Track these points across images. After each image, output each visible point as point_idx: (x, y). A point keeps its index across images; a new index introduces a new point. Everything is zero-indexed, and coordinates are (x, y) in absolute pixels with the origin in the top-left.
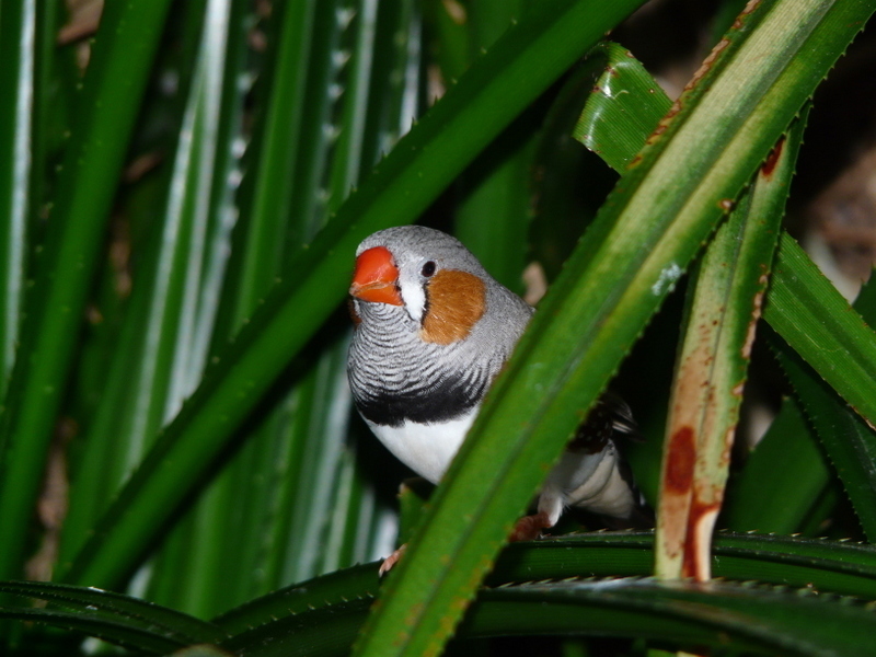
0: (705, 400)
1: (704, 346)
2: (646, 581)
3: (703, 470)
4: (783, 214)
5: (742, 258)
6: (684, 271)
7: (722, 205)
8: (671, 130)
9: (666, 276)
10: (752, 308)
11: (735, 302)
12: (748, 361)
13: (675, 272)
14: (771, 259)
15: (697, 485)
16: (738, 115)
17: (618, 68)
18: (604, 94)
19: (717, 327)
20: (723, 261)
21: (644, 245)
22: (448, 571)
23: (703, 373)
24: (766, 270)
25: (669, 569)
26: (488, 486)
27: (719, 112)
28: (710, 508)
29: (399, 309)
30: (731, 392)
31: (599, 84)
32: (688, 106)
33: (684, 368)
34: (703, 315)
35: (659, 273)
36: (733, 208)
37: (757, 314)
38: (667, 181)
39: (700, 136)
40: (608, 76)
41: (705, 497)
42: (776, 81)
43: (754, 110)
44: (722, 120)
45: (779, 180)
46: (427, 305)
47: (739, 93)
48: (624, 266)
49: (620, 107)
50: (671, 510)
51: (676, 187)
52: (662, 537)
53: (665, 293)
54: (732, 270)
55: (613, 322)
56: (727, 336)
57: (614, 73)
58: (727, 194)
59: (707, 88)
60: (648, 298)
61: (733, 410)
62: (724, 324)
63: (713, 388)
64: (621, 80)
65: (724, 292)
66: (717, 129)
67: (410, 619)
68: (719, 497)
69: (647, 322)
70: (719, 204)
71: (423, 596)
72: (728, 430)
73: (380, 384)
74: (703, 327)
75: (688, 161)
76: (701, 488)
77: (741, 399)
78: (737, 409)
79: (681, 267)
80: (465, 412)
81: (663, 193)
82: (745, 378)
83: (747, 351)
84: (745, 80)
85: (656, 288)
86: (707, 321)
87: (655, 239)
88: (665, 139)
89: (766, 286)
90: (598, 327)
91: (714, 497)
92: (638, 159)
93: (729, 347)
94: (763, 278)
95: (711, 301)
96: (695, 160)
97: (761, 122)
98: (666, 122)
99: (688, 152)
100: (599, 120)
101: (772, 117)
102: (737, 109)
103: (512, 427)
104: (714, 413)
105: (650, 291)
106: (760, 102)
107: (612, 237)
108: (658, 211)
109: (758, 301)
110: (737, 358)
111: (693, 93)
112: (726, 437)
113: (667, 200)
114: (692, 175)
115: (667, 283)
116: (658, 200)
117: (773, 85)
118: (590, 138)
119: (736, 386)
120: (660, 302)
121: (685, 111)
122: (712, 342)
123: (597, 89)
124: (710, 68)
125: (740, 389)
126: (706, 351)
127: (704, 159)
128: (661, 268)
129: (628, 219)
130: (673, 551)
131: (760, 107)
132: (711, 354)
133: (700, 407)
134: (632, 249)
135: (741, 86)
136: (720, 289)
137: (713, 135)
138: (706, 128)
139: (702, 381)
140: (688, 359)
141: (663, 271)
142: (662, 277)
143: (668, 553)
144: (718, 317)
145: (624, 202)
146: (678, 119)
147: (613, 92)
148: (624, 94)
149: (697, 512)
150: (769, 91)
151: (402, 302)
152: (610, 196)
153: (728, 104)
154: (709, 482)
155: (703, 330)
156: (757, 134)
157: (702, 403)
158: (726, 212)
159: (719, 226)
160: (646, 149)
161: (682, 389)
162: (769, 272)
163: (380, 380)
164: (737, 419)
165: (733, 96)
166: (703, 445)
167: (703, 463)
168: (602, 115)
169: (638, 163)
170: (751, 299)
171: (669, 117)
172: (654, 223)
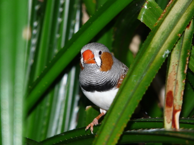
0: (175, 84)
1: (174, 70)
2: (162, 129)
3: (176, 101)
4: (193, 37)
5: (183, 48)
6: (170, 52)
7: (179, 35)
8: (164, 17)
9: (166, 53)
10: (186, 61)
11: (182, 59)
12: (186, 74)
13: (168, 52)
14: (190, 48)
15: (175, 105)
16: (181, 13)
17: (148, 1)
18: (145, 8)
19: (177, 66)
20: (177, 49)
21: (159, 45)
22: (115, 127)
23: (174, 77)
24: (189, 51)
25: (168, 126)
26: (124, 106)
27: (176, 12)
28: (178, 111)
29: (95, 64)
30: (182, 81)
31: (144, 5)
32: (168, 11)
33: (169, 76)
34: (173, 63)
35: (164, 52)
36: (181, 36)
37: (187, 62)
38: (164, 29)
39: (172, 18)
40: (146, 3)
41: (177, 108)
42: (190, 4)
43: (185, 12)
44: (177, 14)
45: (191, 29)
46: (102, 62)
47: (181, 7)
48: (155, 51)
49: (149, 11)
50: (168, 111)
51: (166, 31)
52: (166, 118)
53: (166, 57)
54: (180, 52)
55: (153, 64)
56: (180, 68)
57: (148, 3)
58: (180, 32)
59: (172, 6)
60: (162, 59)
61: (183, 86)
62: (179, 65)
63: (177, 81)
64: (149, 4)
65: (178, 57)
66: (176, 16)
67: (106, 139)
68: (181, 108)
69: (162, 64)
70: (178, 35)
71: (109, 133)
72: (182, 91)
73: (90, 83)
74: (173, 66)
75: (169, 24)
76: (176, 106)
77: (185, 84)
78: (184, 86)
79: (169, 51)
80: (111, 89)
81: (163, 32)
82: (185, 78)
83: (185, 71)
84: (182, 4)
85: (163, 56)
86: (174, 64)
87: (162, 44)
88: (163, 19)
89: (189, 55)
90: (149, 66)
91: (179, 108)
92: (156, 24)
93: (181, 71)
94: (189, 53)
95: (175, 59)
96: (171, 24)
97: (187, 15)
98: (163, 15)
99: (169, 22)
100: (144, 14)
101: (189, 13)
102: (180, 11)
103: (129, 91)
104: (178, 87)
105: (162, 57)
106: (186, 10)
107: (151, 43)
108: (162, 37)
109: (188, 59)
110: (183, 73)
111: (169, 7)
112: (181, 93)
113: (164, 34)
114: (170, 28)
115: (166, 55)
116: (162, 34)
117: (189, 5)
118: (142, 19)
119: (183, 80)
120: (165, 59)
121: (167, 12)
122: (176, 69)
123: (144, 7)
124: (173, 1)
125: (184, 81)
126: (175, 72)
127: (173, 24)
128: (165, 51)
129: (155, 39)
130: (169, 122)
131: (186, 11)
132: (176, 72)
133: (174, 86)
134: (156, 46)
135: (181, 6)
136: (177, 56)
137: (175, 18)
138: (173, 16)
139: (174, 79)
140: (170, 74)
141: (165, 52)
142: (165, 53)
143: (167, 122)
144: (177, 63)
145: (154, 34)
146: (166, 14)
147: (147, 7)
148: (150, 8)
149: (175, 112)
150: (188, 7)
151: (95, 62)
152: (150, 33)
153: (178, 10)
154: (178, 104)
155: (173, 67)
156: (186, 18)
157: (174, 85)
158: (180, 37)
159: (178, 41)
160: (158, 21)
161: (169, 81)
162: (190, 52)
163: (90, 82)
164: (184, 88)
165: (179, 8)
166: (176, 95)
167: (176, 100)
168: (145, 13)
169: (156, 25)
170: (186, 59)
171: (163, 13)
172: (162, 40)
